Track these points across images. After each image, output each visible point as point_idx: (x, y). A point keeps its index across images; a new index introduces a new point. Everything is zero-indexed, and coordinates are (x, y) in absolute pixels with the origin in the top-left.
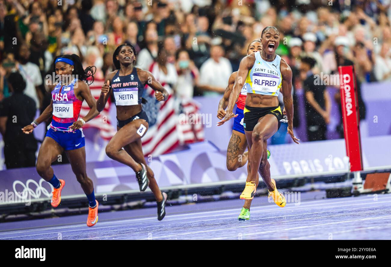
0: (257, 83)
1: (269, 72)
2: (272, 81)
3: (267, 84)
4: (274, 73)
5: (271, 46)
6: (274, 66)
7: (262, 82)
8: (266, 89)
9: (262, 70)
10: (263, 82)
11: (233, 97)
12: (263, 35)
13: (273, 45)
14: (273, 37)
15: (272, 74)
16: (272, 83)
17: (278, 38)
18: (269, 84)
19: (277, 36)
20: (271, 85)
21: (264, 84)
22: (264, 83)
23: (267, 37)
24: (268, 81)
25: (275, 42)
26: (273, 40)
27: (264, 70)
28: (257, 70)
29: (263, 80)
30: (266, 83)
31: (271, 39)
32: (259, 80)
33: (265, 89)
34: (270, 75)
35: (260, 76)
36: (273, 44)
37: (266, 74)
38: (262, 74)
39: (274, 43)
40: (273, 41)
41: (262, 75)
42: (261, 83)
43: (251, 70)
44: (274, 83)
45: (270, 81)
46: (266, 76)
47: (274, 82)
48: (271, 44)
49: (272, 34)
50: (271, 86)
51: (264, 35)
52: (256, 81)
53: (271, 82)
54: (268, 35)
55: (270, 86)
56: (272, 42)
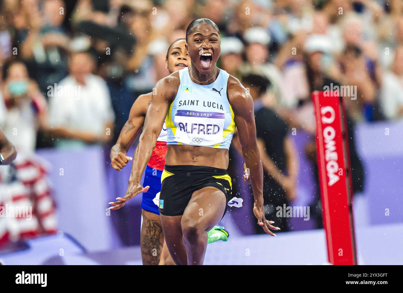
0: (184, 129)
1: (206, 104)
2: (211, 125)
3: (201, 130)
4: (215, 105)
5: (205, 58)
6: (216, 91)
7: (192, 127)
8: (200, 140)
9: (193, 103)
10: (194, 128)
11: (140, 156)
12: (188, 37)
13: (210, 55)
14: (207, 40)
15: (211, 110)
16: (211, 129)
17: (216, 40)
18: (205, 130)
19: (214, 36)
20: (209, 132)
21: (195, 132)
22: (196, 128)
23: (197, 41)
24: (203, 125)
25: (212, 49)
26: (208, 46)
27: (195, 102)
28: (182, 103)
29: (193, 124)
30: (199, 129)
31: (205, 44)
32: (186, 124)
33: (197, 140)
34: (206, 113)
35: (189, 116)
36: (208, 55)
37: (200, 113)
38: (192, 112)
39: (210, 51)
40: (207, 49)
41: (191, 114)
42: (189, 129)
43: (172, 104)
44: (216, 128)
45: (208, 125)
46: (200, 116)
47: (215, 125)
48: (206, 55)
49: (204, 34)
50: (211, 134)
51: (191, 39)
52: (181, 125)
53: (209, 127)
54: (197, 37)
55: (208, 134)
56: (206, 51)
